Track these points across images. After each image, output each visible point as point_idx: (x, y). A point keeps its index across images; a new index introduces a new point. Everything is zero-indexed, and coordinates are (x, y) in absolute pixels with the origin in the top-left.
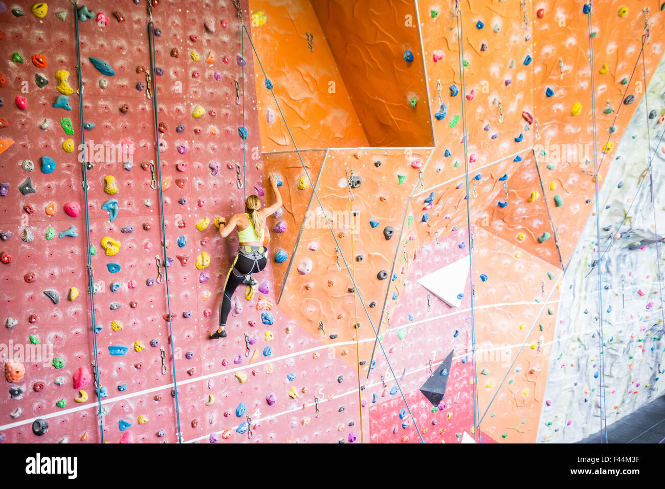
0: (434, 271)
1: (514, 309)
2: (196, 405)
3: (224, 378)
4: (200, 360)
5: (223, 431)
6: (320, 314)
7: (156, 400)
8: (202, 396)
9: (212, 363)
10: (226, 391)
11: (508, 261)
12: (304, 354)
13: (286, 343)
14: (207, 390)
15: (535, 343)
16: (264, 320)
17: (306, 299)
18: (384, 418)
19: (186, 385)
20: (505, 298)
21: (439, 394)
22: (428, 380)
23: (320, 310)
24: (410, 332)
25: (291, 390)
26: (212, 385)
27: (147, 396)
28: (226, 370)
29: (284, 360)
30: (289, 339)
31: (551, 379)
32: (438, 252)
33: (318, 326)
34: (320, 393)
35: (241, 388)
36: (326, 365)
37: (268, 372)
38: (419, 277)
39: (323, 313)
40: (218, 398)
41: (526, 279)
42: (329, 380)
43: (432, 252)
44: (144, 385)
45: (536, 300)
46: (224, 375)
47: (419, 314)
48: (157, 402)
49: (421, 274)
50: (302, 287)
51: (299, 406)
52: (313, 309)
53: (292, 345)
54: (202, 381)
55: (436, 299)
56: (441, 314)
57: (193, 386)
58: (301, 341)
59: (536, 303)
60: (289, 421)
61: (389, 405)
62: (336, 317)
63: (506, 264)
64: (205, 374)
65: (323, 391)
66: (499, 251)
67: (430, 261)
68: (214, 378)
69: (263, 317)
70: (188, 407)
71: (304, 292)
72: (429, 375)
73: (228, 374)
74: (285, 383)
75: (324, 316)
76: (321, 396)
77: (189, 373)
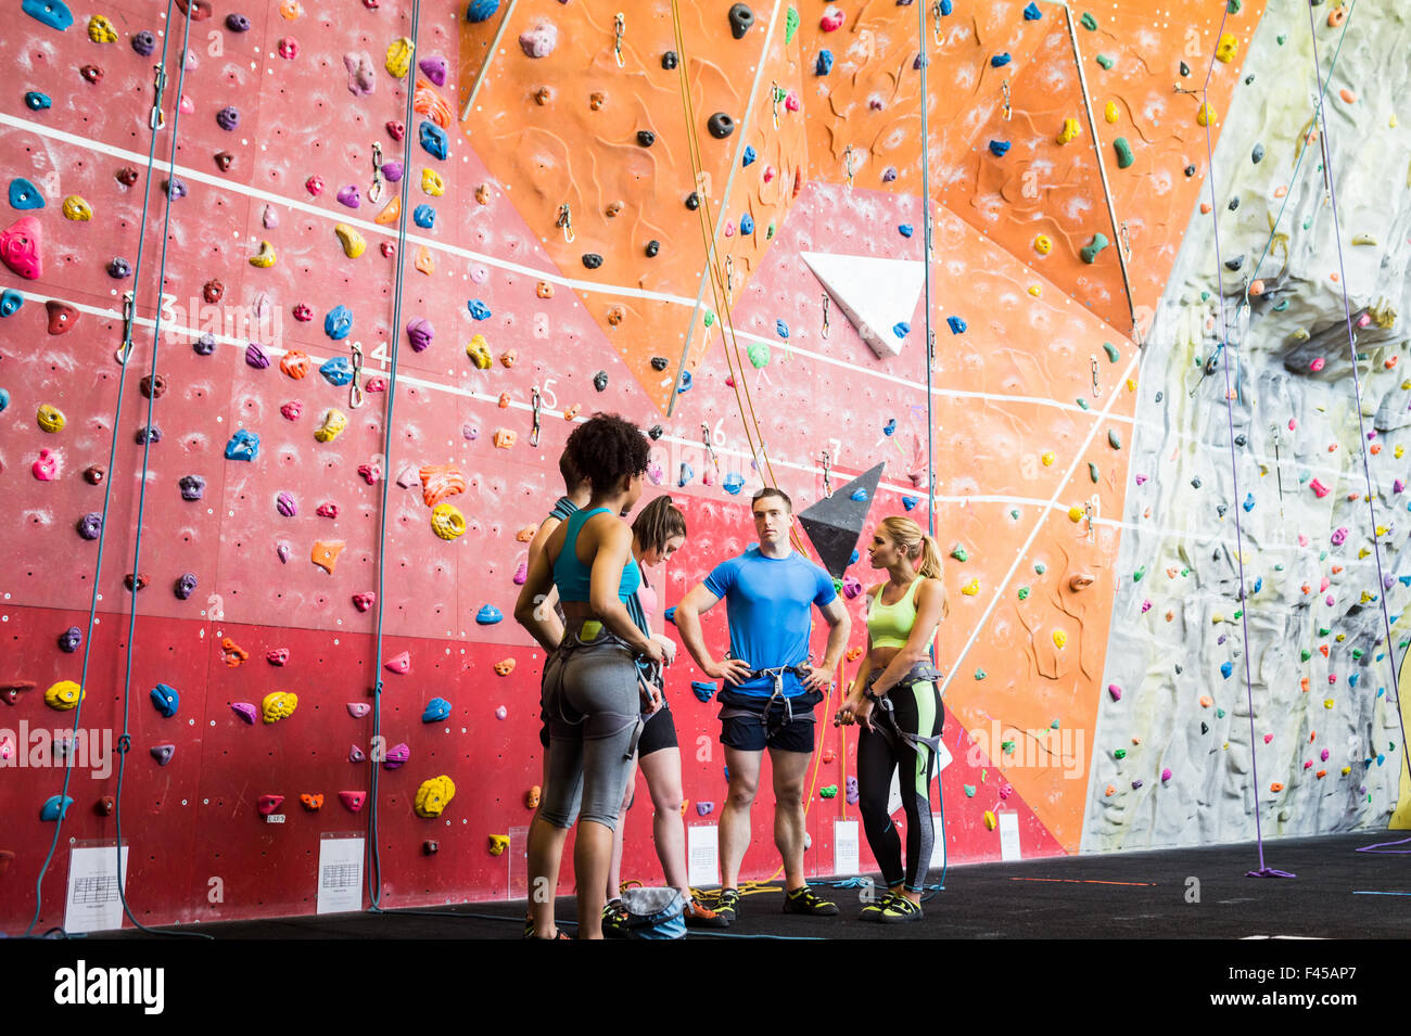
0: (839, 252)
1: (1028, 413)
2: (224, 249)
3: (308, 222)
4: (252, 147)
5: (285, 352)
6: (564, 182)
7: (120, 179)
8: (244, 236)
9: (280, 170)
10: (308, 255)
11: (1012, 297)
12: (517, 274)
13: (473, 223)
14: (260, 228)
15: (1079, 507)
16: (426, 137)
17: (532, 128)
18: (706, 542)
19: (207, 186)
20: (1007, 383)
21: (846, 532)
22: (820, 503)
23: (565, 168)
24: (778, 362)
25: (473, 340)
26: (273, 217)
27: (100, 159)
28: (312, 204)
29: (464, 260)
30: (481, 216)
31: (1120, 630)
32: (848, 214)
33: (556, 217)
34: (545, 389)
35: (345, 269)
36: (569, 330)
37: (420, 265)
38: (805, 247)
39: (573, 181)
40: (282, 261)
41: (1054, 347)
42: (572, 369)
43: (835, 209)
44: (97, 127)
45: (1080, 403)
46: (309, 216)
47: (800, 332)
48: (122, 188)
49: (809, 242)
50: (527, 95)
51: (490, 392)
52: (549, 162)
53: (488, 238)
54: (249, 199)
55: (844, 319)
56: (856, 362)
57: (225, 200)
58: (510, 238)
59: (1080, 409)
60: (459, 419)
61: (721, 514)
62: (602, 209)
63: (1008, 303)
64: (261, 186)
65: (552, 387)
66: (993, 273)
67: (831, 225)
68: (282, 209)
69: (424, 130)
70: (203, 245)
71: (530, 110)
72: (824, 493)
73: (319, 218)
74: (459, 317)
75: (573, 188)
76: (549, 400)
77: (218, 159)
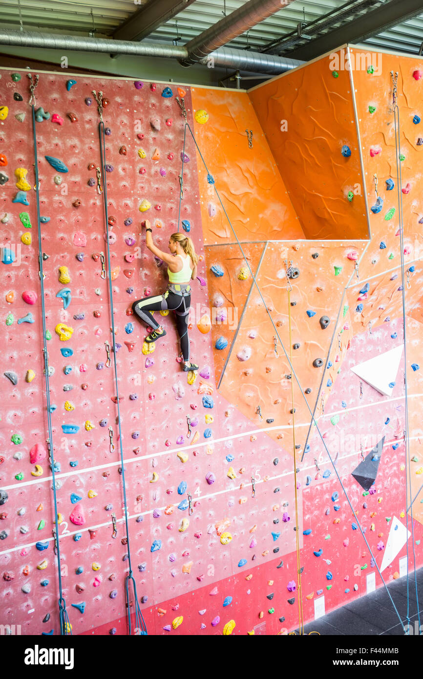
0: (366, 360)
2: (141, 482)
3: (167, 458)
4: (145, 440)
5: (165, 508)
6: (258, 399)
7: (104, 476)
8: (147, 474)
9: (156, 444)
10: (169, 470)
12: (243, 437)
13: (226, 426)
14: (152, 468)
16: (205, 404)
17: (245, 384)
18: (317, 500)
19: (132, 463)
21: (370, 479)
22: (360, 465)
23: (258, 395)
24: (342, 418)
25: (229, 471)
26: (156, 463)
27: (96, 472)
28: (168, 450)
29: (223, 442)
30: (228, 422)
32: (370, 342)
33: (256, 411)
34: (256, 474)
35: (182, 468)
36: (263, 448)
37: (208, 453)
38: (352, 365)
39: (261, 398)
40: (161, 476)
42: (265, 462)
43: (365, 342)
44: (94, 462)
46: (167, 455)
47: (351, 401)
48: (105, 478)
49: (354, 362)
50: (241, 373)
51: (237, 486)
52: (251, 394)
53: (230, 428)
54: (146, 460)
55: (369, 387)
56: (373, 401)
57: (139, 464)
58: (239, 425)
60: (227, 500)
61: (322, 488)
62: (272, 403)
64: (150, 453)
65: (259, 473)
67: (363, 350)
68: (158, 457)
69: (204, 401)
70: (134, 484)
71: (243, 378)
72: (361, 460)
73: (171, 454)
74: (223, 464)
75: (262, 401)
76: (257, 477)
77: (135, 452)
